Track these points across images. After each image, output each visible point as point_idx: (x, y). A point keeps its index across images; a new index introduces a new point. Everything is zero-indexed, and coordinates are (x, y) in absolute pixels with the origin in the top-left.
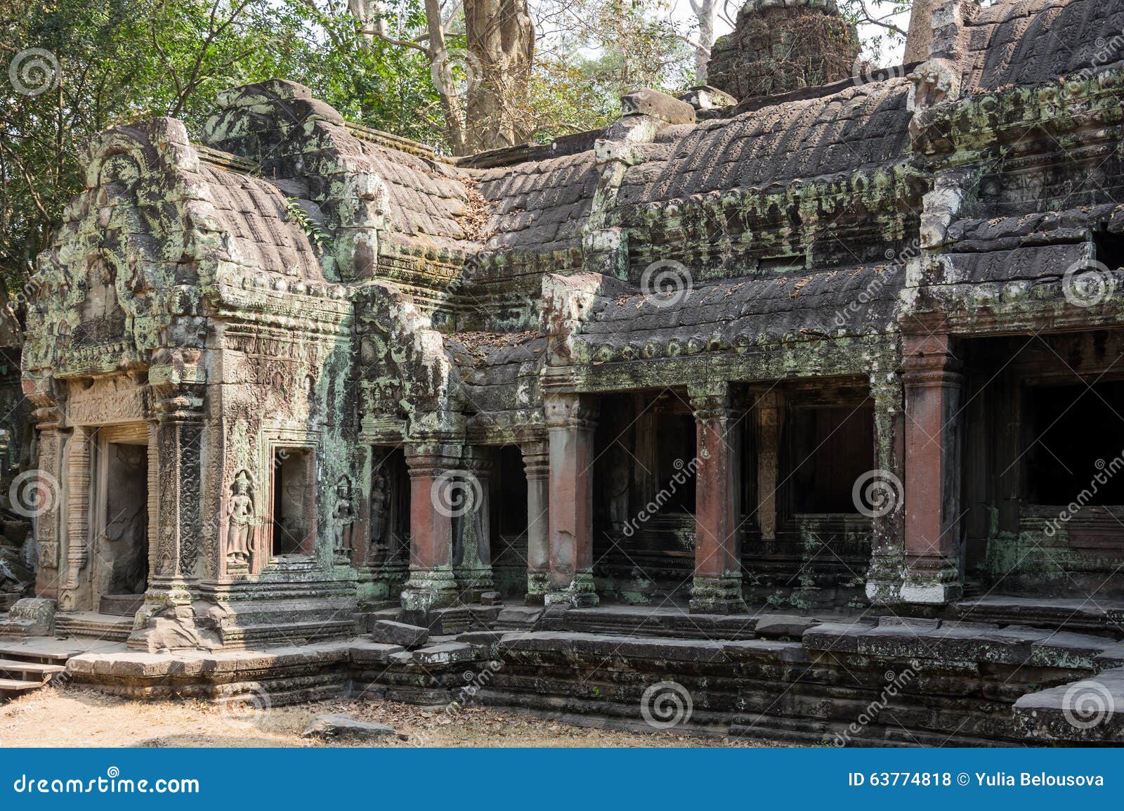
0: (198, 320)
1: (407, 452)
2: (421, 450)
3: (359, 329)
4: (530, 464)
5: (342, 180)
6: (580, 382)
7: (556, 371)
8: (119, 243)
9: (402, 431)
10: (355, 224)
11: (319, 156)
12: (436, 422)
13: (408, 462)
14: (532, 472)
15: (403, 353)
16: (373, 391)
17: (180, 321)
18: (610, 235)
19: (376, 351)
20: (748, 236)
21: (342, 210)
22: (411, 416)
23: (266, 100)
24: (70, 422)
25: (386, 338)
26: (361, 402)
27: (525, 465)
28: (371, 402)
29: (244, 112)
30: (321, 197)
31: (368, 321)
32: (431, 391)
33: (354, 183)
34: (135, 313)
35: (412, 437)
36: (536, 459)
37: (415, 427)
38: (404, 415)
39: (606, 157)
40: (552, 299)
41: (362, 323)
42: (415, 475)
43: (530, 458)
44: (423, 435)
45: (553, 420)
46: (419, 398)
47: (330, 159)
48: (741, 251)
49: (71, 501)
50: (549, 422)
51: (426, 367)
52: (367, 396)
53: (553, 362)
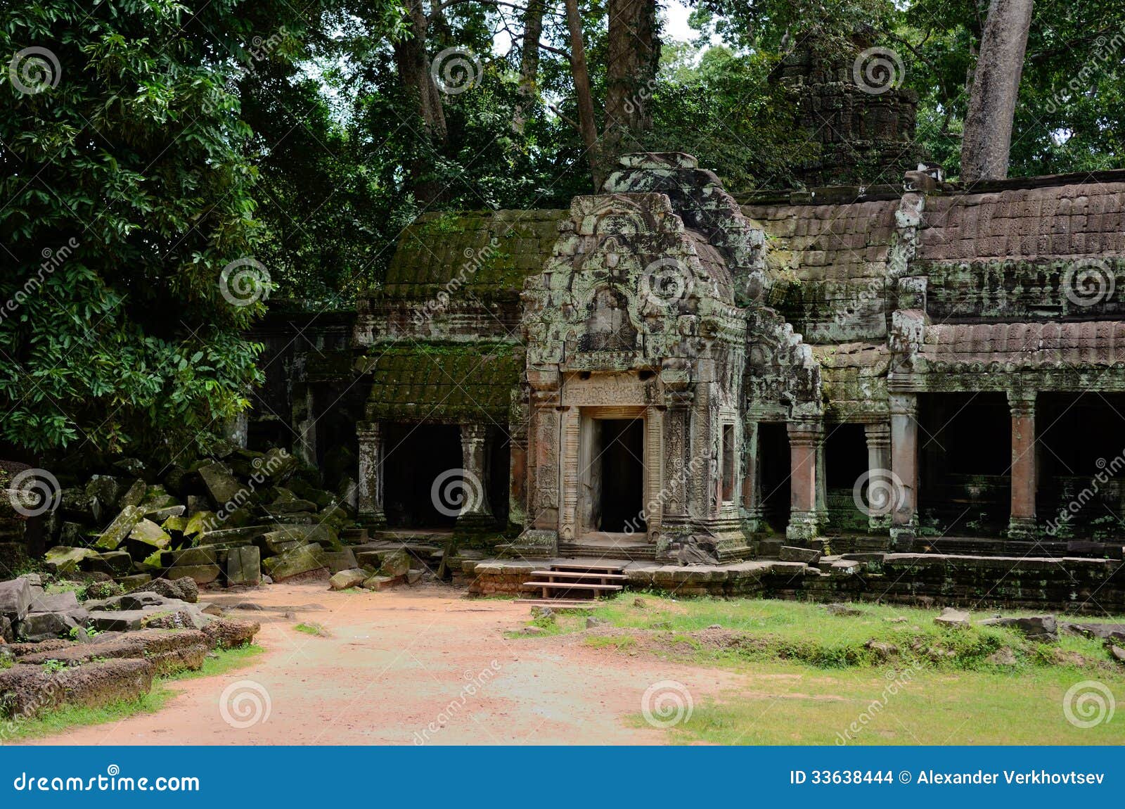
0: (697, 339)
1: (789, 427)
2: (801, 427)
3: (750, 340)
4: (871, 438)
5: (739, 234)
6: (920, 384)
7: (901, 377)
8: (628, 280)
9: (787, 414)
10: (750, 266)
11: (717, 213)
12: (816, 409)
13: (789, 435)
14: (873, 444)
15: (787, 358)
16: (760, 384)
17: (688, 340)
18: (920, 282)
19: (764, 356)
20: (1019, 289)
21: (738, 255)
22: (793, 403)
23: (669, 167)
24: (565, 403)
25: (773, 348)
26: (752, 391)
27: (867, 439)
28: (758, 392)
29: (649, 174)
30: (720, 244)
31: (756, 334)
32: (810, 387)
33: (747, 237)
34: (648, 332)
35: (794, 418)
36: (876, 435)
37: (797, 411)
38: (785, 402)
39: (907, 224)
40: (901, 328)
41: (752, 335)
42: (794, 444)
43: (872, 434)
44: (804, 418)
45: (895, 409)
46: (799, 391)
47: (727, 216)
48: (1014, 299)
49: (569, 460)
50: (893, 411)
51: (807, 370)
52: (755, 387)
53: (897, 370)
